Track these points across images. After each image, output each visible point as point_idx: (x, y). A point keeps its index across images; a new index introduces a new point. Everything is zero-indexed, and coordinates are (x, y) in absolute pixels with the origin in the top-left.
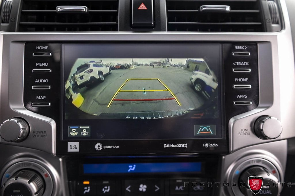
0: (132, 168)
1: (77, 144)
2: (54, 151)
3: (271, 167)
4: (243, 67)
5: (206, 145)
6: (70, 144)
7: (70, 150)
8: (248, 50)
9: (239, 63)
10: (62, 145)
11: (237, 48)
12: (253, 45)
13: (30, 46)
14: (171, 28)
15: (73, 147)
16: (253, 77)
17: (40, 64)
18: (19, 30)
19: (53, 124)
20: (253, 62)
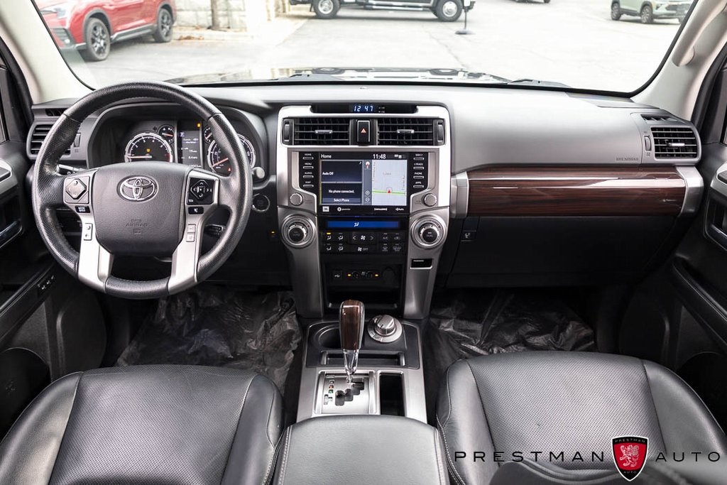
0: (357, 225)
1: (328, 208)
2: (316, 211)
3: (438, 224)
4: (419, 166)
5: (397, 209)
6: (324, 207)
7: (324, 211)
8: (423, 156)
9: (417, 164)
10: (320, 208)
11: (417, 155)
12: (425, 154)
13: (302, 154)
14: (381, 143)
15: (326, 209)
16: (425, 172)
17: (306, 164)
18: (295, 144)
19: (315, 196)
20: (426, 164)
